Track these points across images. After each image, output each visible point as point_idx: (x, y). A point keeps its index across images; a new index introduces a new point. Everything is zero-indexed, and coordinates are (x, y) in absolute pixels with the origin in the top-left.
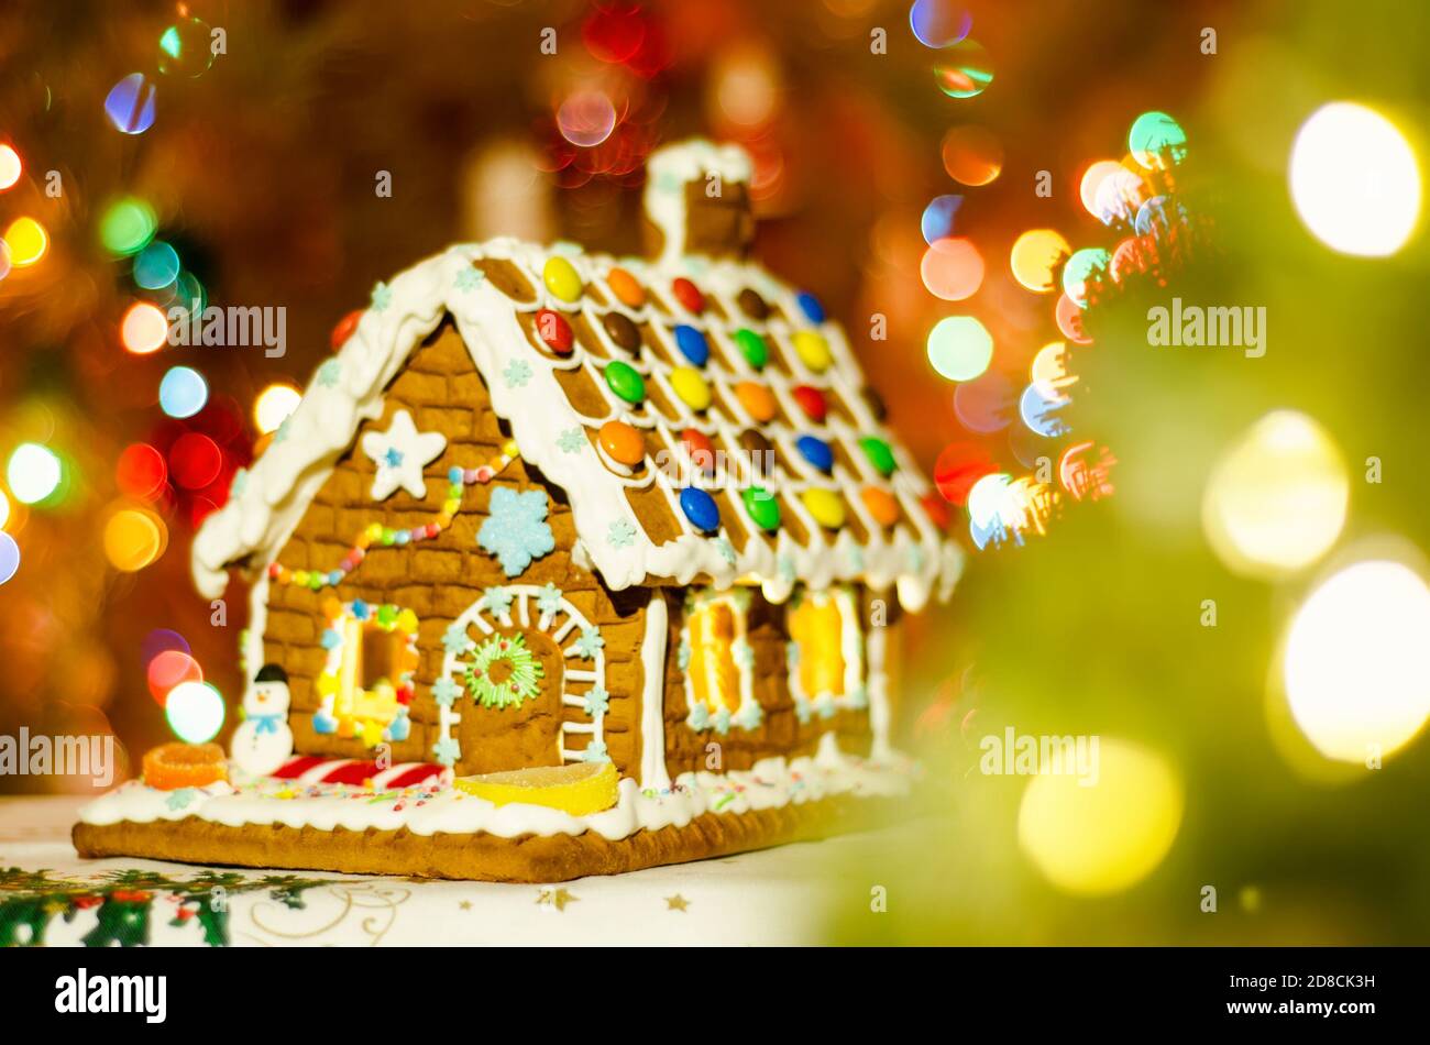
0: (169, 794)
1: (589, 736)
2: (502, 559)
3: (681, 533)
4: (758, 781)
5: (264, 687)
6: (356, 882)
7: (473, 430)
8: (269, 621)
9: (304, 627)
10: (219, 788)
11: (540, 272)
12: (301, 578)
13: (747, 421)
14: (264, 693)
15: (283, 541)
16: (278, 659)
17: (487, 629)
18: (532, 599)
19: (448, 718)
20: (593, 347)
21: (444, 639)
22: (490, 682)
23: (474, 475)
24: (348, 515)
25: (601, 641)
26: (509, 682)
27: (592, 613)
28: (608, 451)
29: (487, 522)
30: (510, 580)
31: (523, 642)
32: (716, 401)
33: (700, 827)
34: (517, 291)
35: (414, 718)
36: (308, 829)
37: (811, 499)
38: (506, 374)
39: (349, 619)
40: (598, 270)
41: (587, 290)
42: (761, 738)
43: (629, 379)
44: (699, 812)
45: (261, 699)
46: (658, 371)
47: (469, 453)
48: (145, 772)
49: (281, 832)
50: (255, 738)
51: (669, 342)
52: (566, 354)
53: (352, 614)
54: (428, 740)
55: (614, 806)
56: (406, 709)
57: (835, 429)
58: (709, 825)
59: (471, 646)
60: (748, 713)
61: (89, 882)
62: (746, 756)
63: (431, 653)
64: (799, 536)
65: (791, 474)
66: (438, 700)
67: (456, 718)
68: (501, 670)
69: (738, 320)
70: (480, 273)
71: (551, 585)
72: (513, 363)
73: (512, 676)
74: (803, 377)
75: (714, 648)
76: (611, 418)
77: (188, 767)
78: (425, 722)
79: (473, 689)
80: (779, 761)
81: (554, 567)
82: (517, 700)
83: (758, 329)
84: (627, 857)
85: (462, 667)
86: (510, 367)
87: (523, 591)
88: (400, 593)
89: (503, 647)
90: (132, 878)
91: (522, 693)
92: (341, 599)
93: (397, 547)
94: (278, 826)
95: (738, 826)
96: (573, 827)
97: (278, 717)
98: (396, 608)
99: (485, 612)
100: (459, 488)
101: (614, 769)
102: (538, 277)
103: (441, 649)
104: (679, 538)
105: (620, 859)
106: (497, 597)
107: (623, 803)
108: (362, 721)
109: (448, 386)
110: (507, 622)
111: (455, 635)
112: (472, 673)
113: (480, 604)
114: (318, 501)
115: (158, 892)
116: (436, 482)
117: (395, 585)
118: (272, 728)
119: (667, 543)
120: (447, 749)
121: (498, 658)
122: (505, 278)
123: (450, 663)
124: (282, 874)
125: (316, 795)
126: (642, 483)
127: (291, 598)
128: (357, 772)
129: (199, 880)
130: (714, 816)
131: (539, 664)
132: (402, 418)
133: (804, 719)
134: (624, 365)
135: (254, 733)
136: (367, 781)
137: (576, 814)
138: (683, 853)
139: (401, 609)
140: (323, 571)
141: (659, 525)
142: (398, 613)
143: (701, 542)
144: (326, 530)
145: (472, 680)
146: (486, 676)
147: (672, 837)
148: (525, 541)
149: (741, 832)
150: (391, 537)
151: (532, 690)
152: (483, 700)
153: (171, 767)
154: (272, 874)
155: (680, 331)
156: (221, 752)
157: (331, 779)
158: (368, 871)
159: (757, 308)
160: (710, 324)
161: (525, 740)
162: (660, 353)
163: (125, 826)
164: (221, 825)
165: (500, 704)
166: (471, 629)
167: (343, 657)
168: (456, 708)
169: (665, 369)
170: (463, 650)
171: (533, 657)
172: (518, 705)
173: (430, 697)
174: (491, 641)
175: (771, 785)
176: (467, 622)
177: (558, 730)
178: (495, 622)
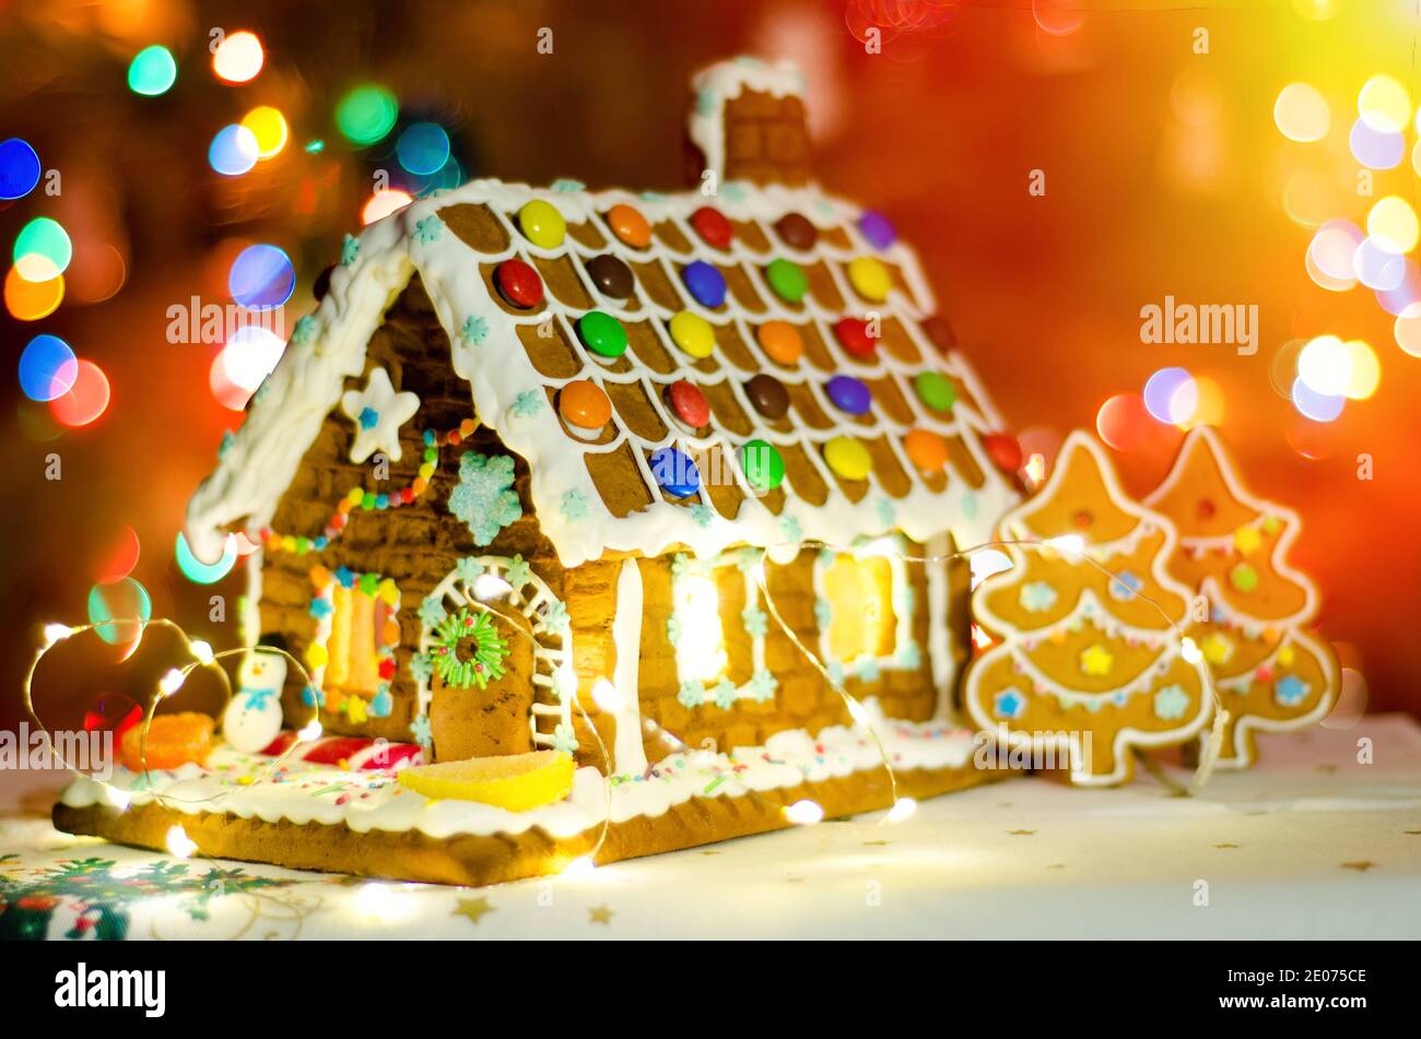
1: (556, 720)
2: (470, 530)
3: (652, 504)
4: (766, 758)
5: (260, 658)
8: (265, 584)
9: (294, 596)
12: (289, 544)
14: (259, 666)
16: (276, 625)
17: (458, 599)
18: (502, 571)
19: (424, 696)
20: (575, 298)
21: (420, 612)
22: (456, 660)
24: (331, 478)
25: (568, 618)
26: (474, 661)
27: (559, 588)
29: (457, 490)
30: (481, 551)
31: (489, 618)
33: (679, 817)
34: (484, 239)
35: (395, 692)
37: (834, 448)
39: (336, 587)
42: (773, 708)
44: (679, 799)
45: (257, 671)
46: (658, 316)
48: (126, 751)
50: (244, 714)
52: (534, 309)
53: (339, 582)
54: (410, 718)
55: (566, 799)
56: (388, 683)
57: (886, 367)
59: (443, 619)
60: (761, 688)
65: (815, 419)
66: (415, 677)
67: (430, 697)
68: (467, 649)
69: (778, 250)
70: (444, 223)
71: (519, 556)
73: (476, 655)
74: (853, 309)
76: (582, 376)
78: (406, 697)
79: (438, 668)
81: (524, 537)
82: (482, 682)
83: (807, 259)
85: (433, 642)
87: (493, 563)
89: (470, 623)
91: (487, 673)
92: (326, 570)
93: (374, 515)
97: (270, 693)
98: (378, 576)
99: (459, 585)
100: (433, 452)
101: (572, 757)
103: (417, 623)
104: (648, 509)
106: (470, 569)
107: (581, 797)
108: (349, 695)
111: (431, 609)
112: (438, 651)
113: (454, 576)
116: (413, 445)
118: (261, 706)
119: (634, 515)
120: (422, 728)
121: (464, 635)
122: (474, 225)
123: (425, 642)
126: (609, 448)
127: (282, 560)
130: (699, 801)
131: (505, 643)
132: (379, 376)
133: (835, 681)
135: (243, 709)
136: (343, 762)
139: (383, 579)
140: (309, 537)
141: (624, 495)
142: (379, 581)
143: (675, 512)
145: (440, 659)
146: (452, 655)
150: (372, 502)
151: (498, 671)
152: (449, 680)
157: (311, 757)
161: (492, 723)
162: (665, 298)
165: (466, 686)
166: (447, 602)
167: (334, 626)
168: (429, 687)
169: (667, 314)
170: (434, 625)
171: (499, 635)
172: (484, 686)
173: (408, 673)
174: (458, 617)
175: (782, 762)
176: (443, 594)
177: (529, 713)
178: (468, 595)
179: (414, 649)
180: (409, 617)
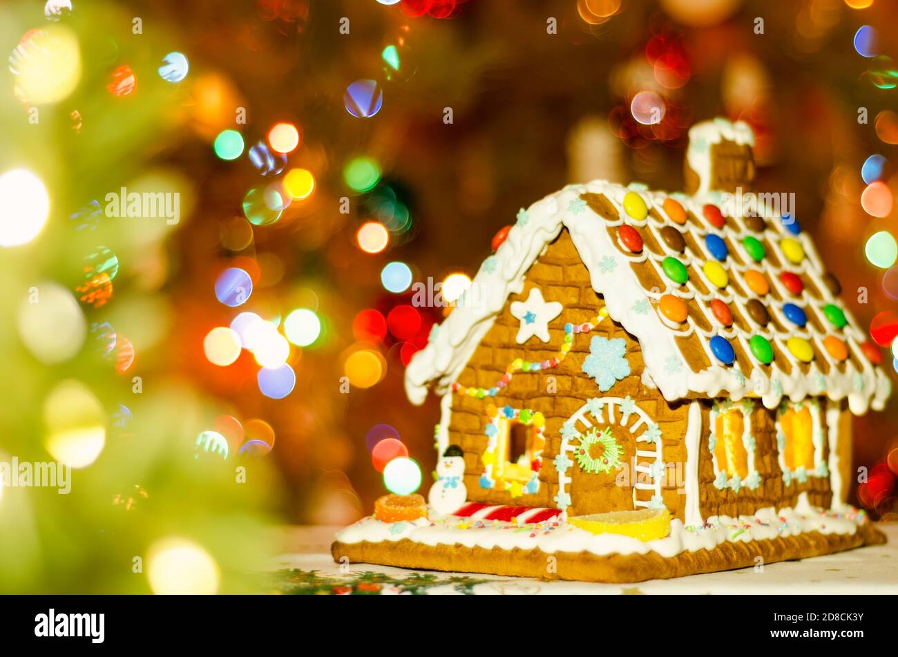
0: (391, 525)
1: (653, 492)
2: (597, 381)
3: (710, 365)
4: (759, 522)
5: (449, 459)
6: (507, 581)
7: (579, 300)
8: (453, 418)
9: (475, 422)
10: (422, 522)
11: (622, 202)
12: (473, 392)
13: (752, 295)
14: (449, 463)
15: (460, 368)
16: (458, 443)
17: (588, 424)
18: (616, 405)
19: (564, 480)
20: (655, 249)
21: (561, 431)
22: (590, 457)
23: (580, 328)
24: (501, 353)
25: (660, 433)
26: (602, 458)
27: (654, 415)
28: (665, 313)
29: (589, 358)
30: (602, 394)
31: (610, 433)
32: (731, 282)
33: (722, 551)
34: (607, 213)
35: (542, 479)
36: (477, 549)
37: (792, 344)
38: (601, 264)
39: (501, 418)
40: (657, 200)
41: (651, 213)
42: (760, 494)
43: (677, 268)
44: (721, 541)
45: (447, 466)
46: (696, 263)
47: (577, 314)
48: (376, 511)
49: (459, 549)
50: (444, 491)
51: (702, 245)
52: (638, 252)
53: (504, 415)
54: (551, 494)
55: (668, 536)
56: (537, 474)
57: (807, 300)
58: (727, 549)
59: (578, 435)
60: (752, 480)
61: (342, 578)
62: (751, 506)
63: (554, 438)
64: (785, 367)
65: (780, 328)
66: (558, 469)
67: (569, 480)
68: (598, 451)
69: (746, 232)
70: (585, 202)
71: (628, 397)
72: (605, 258)
73: (604, 454)
74: (787, 267)
75: (730, 437)
76: (666, 293)
77: (403, 508)
78: (549, 481)
79: (579, 462)
80: (773, 509)
81: (631, 386)
82: (607, 468)
83: (759, 237)
84: (676, 569)
85: (573, 448)
86: (603, 261)
87: (611, 401)
88: (533, 401)
89: (599, 435)
90: (368, 577)
91: (610, 464)
92: (497, 405)
93: (532, 373)
94: (458, 546)
95: (747, 551)
96: (642, 550)
97: (458, 478)
98: (531, 411)
99: (587, 414)
100: (571, 336)
101: (668, 513)
102: (620, 205)
103: (560, 436)
104: (709, 368)
105: (672, 569)
106: (595, 405)
107: (673, 534)
108: (510, 481)
109: (564, 272)
110: (601, 420)
111: (568, 429)
112: (578, 452)
113: (584, 409)
114: (483, 344)
115: (385, 585)
116: (557, 332)
117: (530, 396)
118: (454, 485)
119: (701, 371)
120: (563, 500)
121: (595, 443)
122: (600, 205)
123: (565, 446)
124: (461, 576)
125: (483, 527)
126: (686, 334)
127: (465, 403)
128: (506, 514)
129: (409, 579)
130: (730, 543)
131: (621, 447)
132: (536, 293)
133: (788, 484)
134: (674, 259)
135: (443, 489)
136: (513, 518)
137: (644, 541)
138: (711, 567)
139: (534, 412)
140: (486, 388)
141: (697, 360)
142: (532, 414)
143: (723, 370)
144: (489, 362)
145: (579, 456)
146: (587, 454)
147: (704, 556)
148: (612, 369)
149: (748, 554)
150: (528, 367)
151: (616, 463)
152: (586, 469)
153: (392, 508)
154: (454, 575)
155: (710, 238)
156: (422, 499)
157: (491, 517)
158: (514, 574)
159: (760, 224)
160: (728, 233)
161: (611, 494)
162: (697, 253)
163: (364, 545)
164: (423, 545)
165: (597, 471)
166: (578, 425)
167: (498, 441)
169: (700, 262)
170: (573, 438)
171: (617, 443)
172: (608, 472)
173: (553, 468)
174: (591, 432)
175: (767, 525)
176: (576, 419)
177: (633, 488)
178: (593, 420)
179: (557, 452)
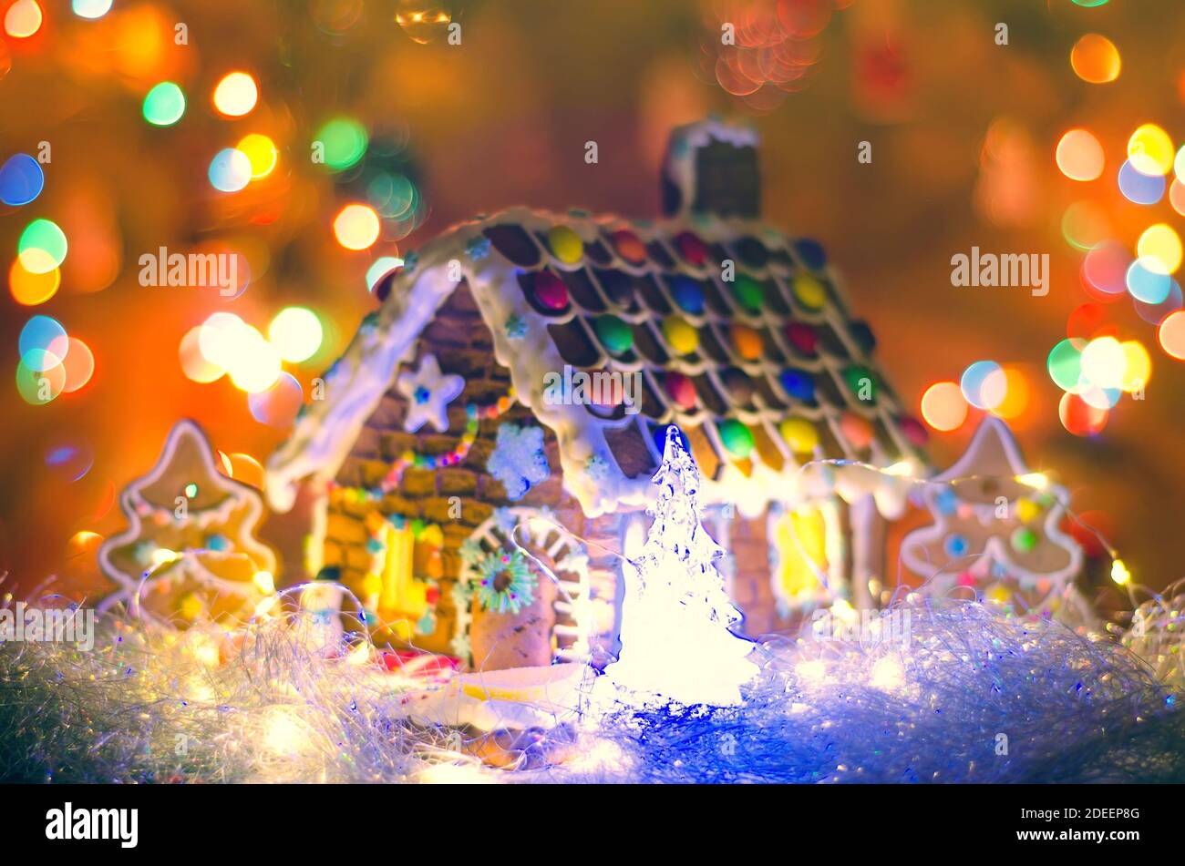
1: (575, 639)
2: (505, 486)
5: (323, 584)
12: (352, 496)
14: (322, 590)
17: (494, 542)
19: (463, 619)
21: (460, 552)
22: (493, 591)
26: (508, 591)
29: (494, 454)
30: (512, 503)
34: (521, 255)
35: (439, 613)
39: (388, 530)
45: (318, 594)
53: (392, 526)
54: (448, 636)
56: (433, 607)
57: (824, 362)
59: (481, 556)
64: (775, 461)
67: (469, 619)
68: (502, 581)
70: (489, 240)
71: (545, 509)
73: (512, 586)
76: (601, 366)
78: (446, 618)
79: (477, 597)
81: (548, 492)
82: (515, 607)
85: (473, 575)
87: (524, 513)
89: (505, 560)
91: (519, 601)
92: (383, 513)
97: (332, 611)
98: (425, 522)
99: (494, 531)
103: (458, 559)
106: (504, 518)
108: (399, 616)
111: (469, 549)
112: (479, 582)
113: (490, 524)
118: (327, 621)
119: (640, 475)
120: (461, 644)
121: (500, 570)
123: (465, 574)
126: (622, 423)
131: (535, 577)
132: (429, 362)
140: (368, 490)
142: (424, 526)
145: (479, 588)
146: (490, 585)
151: (528, 599)
152: (487, 606)
161: (521, 640)
165: (501, 610)
166: (483, 544)
167: (387, 560)
168: (469, 610)
170: (474, 562)
171: (529, 570)
172: (516, 611)
173: (449, 600)
174: (496, 555)
176: (480, 537)
177: (551, 632)
178: (502, 539)
179: (455, 580)
180: (450, 555)
